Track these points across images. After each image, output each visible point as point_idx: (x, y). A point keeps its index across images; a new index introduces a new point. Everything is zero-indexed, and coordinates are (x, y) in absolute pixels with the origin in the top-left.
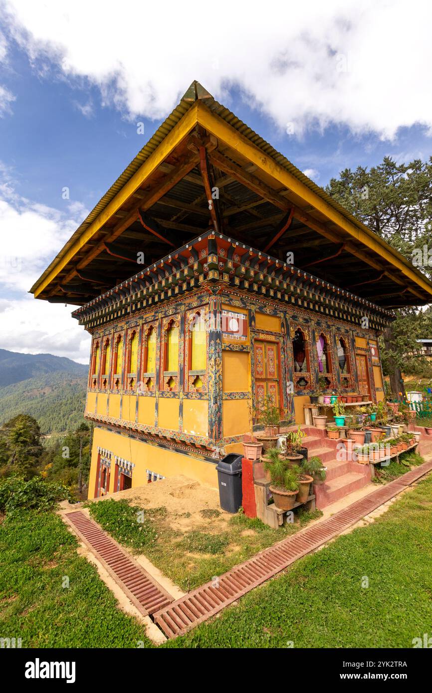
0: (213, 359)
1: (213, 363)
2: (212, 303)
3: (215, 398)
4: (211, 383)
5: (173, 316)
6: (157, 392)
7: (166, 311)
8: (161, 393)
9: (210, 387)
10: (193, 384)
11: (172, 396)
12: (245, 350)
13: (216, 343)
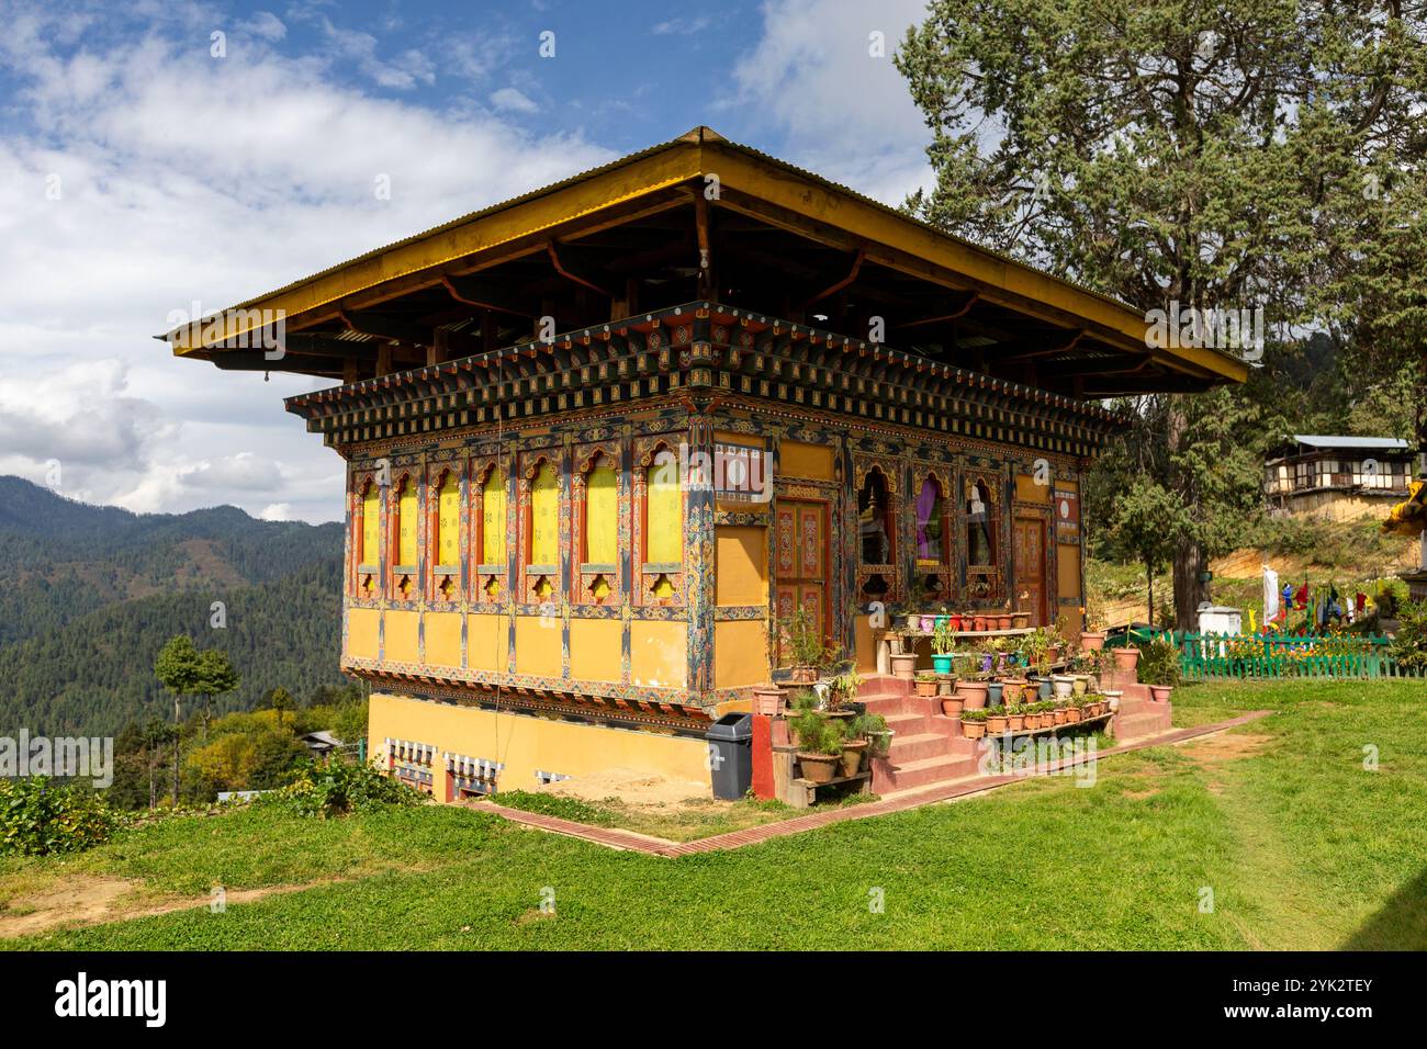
0: (697, 544)
1: (697, 550)
2: (695, 429)
3: (702, 617)
4: (693, 589)
5: (601, 444)
6: (566, 607)
7: (584, 432)
8: (576, 608)
9: (691, 596)
10: (652, 589)
11: (605, 613)
12: (757, 523)
13: (703, 513)
